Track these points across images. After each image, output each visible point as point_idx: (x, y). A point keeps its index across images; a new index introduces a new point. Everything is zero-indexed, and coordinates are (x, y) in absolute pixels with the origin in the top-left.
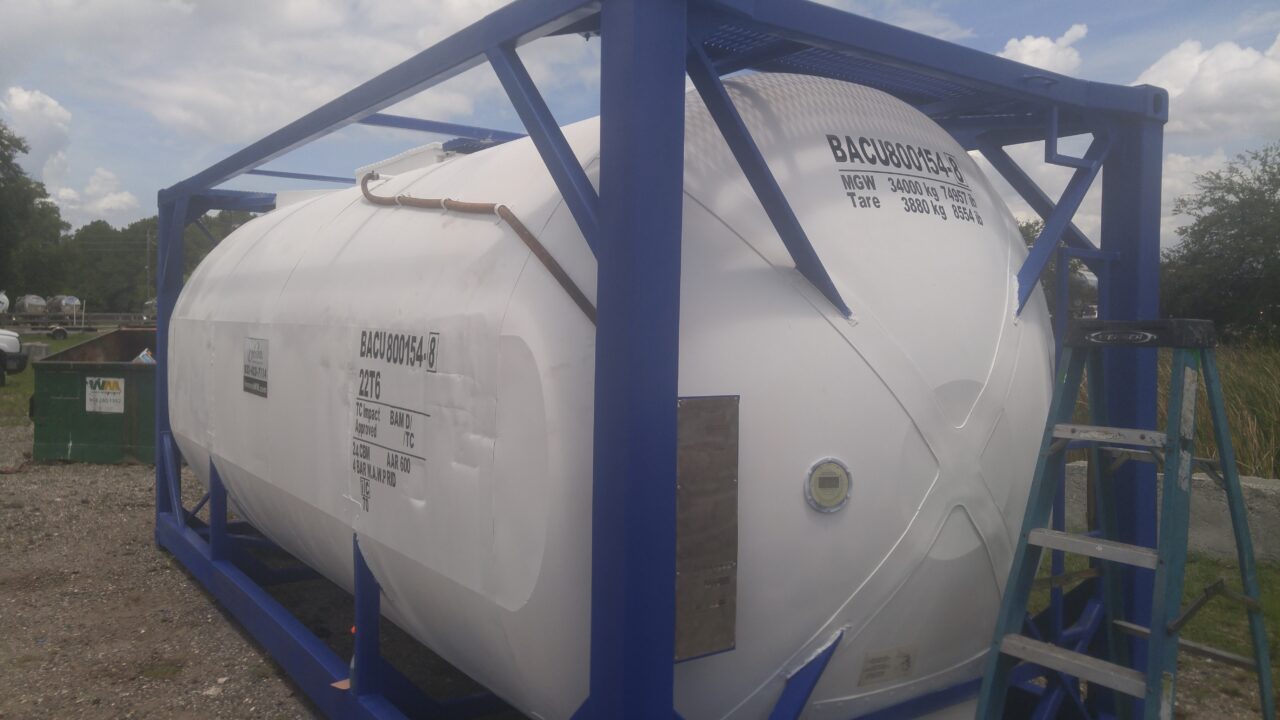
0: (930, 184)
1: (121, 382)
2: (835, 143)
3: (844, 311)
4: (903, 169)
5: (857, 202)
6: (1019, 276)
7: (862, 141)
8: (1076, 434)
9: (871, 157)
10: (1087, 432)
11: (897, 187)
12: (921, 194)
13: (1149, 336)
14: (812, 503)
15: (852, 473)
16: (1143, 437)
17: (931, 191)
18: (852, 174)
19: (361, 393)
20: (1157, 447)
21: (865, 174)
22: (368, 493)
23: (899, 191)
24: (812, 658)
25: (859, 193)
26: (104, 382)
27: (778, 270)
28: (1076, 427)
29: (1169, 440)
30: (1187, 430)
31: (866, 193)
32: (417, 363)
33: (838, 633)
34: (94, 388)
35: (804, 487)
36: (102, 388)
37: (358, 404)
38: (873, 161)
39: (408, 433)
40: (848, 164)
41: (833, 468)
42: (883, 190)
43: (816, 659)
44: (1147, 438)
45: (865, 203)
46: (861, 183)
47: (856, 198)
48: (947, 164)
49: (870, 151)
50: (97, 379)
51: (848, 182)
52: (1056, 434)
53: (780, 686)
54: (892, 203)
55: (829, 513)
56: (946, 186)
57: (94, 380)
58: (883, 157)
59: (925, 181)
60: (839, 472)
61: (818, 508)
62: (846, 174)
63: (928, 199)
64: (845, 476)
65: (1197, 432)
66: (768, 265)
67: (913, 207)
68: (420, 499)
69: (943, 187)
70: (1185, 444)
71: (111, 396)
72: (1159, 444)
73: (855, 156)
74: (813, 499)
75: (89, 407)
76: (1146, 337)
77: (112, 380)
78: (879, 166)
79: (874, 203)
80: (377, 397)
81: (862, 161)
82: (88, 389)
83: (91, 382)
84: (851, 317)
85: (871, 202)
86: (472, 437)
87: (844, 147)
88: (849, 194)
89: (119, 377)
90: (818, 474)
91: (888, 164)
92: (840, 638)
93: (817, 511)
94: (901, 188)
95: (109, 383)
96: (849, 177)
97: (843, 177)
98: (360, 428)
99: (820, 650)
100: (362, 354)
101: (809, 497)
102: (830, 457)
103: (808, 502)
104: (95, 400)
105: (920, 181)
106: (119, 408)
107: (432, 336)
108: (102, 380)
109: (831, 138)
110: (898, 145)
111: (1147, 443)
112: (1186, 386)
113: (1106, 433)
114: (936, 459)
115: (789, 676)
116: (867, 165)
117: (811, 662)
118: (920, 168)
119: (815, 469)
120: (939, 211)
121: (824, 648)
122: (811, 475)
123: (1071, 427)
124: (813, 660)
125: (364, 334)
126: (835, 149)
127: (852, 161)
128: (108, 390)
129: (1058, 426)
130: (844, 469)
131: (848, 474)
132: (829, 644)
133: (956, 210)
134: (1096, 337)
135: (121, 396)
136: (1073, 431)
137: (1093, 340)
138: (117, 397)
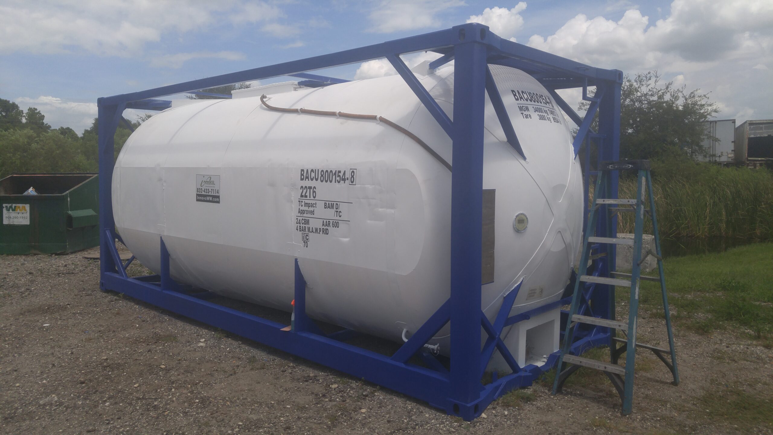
0: (545, 109)
1: (27, 207)
2: (514, 94)
3: (524, 158)
4: (536, 103)
5: (524, 116)
6: (573, 145)
7: (522, 92)
8: (605, 201)
9: (526, 98)
10: (608, 201)
11: (536, 111)
12: (543, 113)
13: (630, 166)
14: (516, 229)
15: (528, 218)
16: (629, 201)
17: (546, 112)
18: (521, 105)
19: (302, 196)
20: (634, 205)
21: (525, 105)
22: (307, 239)
23: (536, 112)
24: (513, 288)
25: (525, 113)
26: (15, 207)
27: (501, 142)
28: (605, 200)
29: (638, 202)
30: (643, 198)
31: (526, 113)
32: (342, 182)
33: (522, 278)
34: (9, 210)
35: (513, 224)
36: (14, 210)
37: (299, 201)
38: (527, 100)
39: (337, 212)
40: (519, 102)
41: (523, 216)
42: (531, 112)
43: (515, 288)
44: (630, 202)
45: (527, 117)
46: (525, 109)
47: (524, 115)
48: (548, 101)
49: (526, 96)
50: (10, 205)
51: (521, 108)
52: (597, 202)
53: (502, 300)
54: (535, 116)
55: (521, 233)
56: (550, 109)
57: (9, 205)
58: (530, 99)
59: (543, 107)
60: (524, 218)
61: (517, 231)
62: (519, 105)
63: (546, 115)
64: (526, 219)
65: (645, 200)
66: (499, 141)
67: (542, 118)
68: (346, 237)
69: (549, 110)
70: (642, 203)
71: (20, 215)
72: (634, 203)
73: (521, 98)
74: (516, 227)
75: (5, 222)
76: (629, 166)
77: (21, 205)
78: (529, 102)
79: (530, 117)
80: (314, 197)
81: (524, 100)
82: (5, 211)
83: (6, 207)
84: (526, 160)
85: (528, 116)
86: (380, 210)
87: (517, 94)
88: (522, 113)
89: (26, 204)
90: (518, 218)
91: (532, 101)
92: (523, 280)
93: (517, 232)
94: (537, 111)
95: (19, 207)
96: (520, 106)
97: (519, 106)
98: (301, 212)
99: (516, 285)
100: (302, 179)
101: (515, 227)
102: (521, 212)
103: (514, 228)
104: (9, 218)
105: (542, 108)
106: (27, 222)
107: (351, 170)
108: (14, 205)
109: (513, 91)
110: (533, 94)
111: (630, 203)
112: (643, 183)
113: (616, 201)
114: (553, 214)
115: (505, 296)
116: (525, 102)
117: (513, 290)
118: (541, 103)
119: (517, 216)
120: (549, 119)
121: (517, 284)
122: (515, 219)
123: (603, 200)
124: (514, 289)
125: (302, 170)
126: (515, 95)
127: (521, 100)
128: (18, 211)
129: (598, 200)
130: (526, 216)
131: (527, 218)
132: (519, 283)
133: (554, 119)
134: (611, 167)
135: (28, 215)
136: (604, 201)
137: (610, 168)
138: (25, 215)
